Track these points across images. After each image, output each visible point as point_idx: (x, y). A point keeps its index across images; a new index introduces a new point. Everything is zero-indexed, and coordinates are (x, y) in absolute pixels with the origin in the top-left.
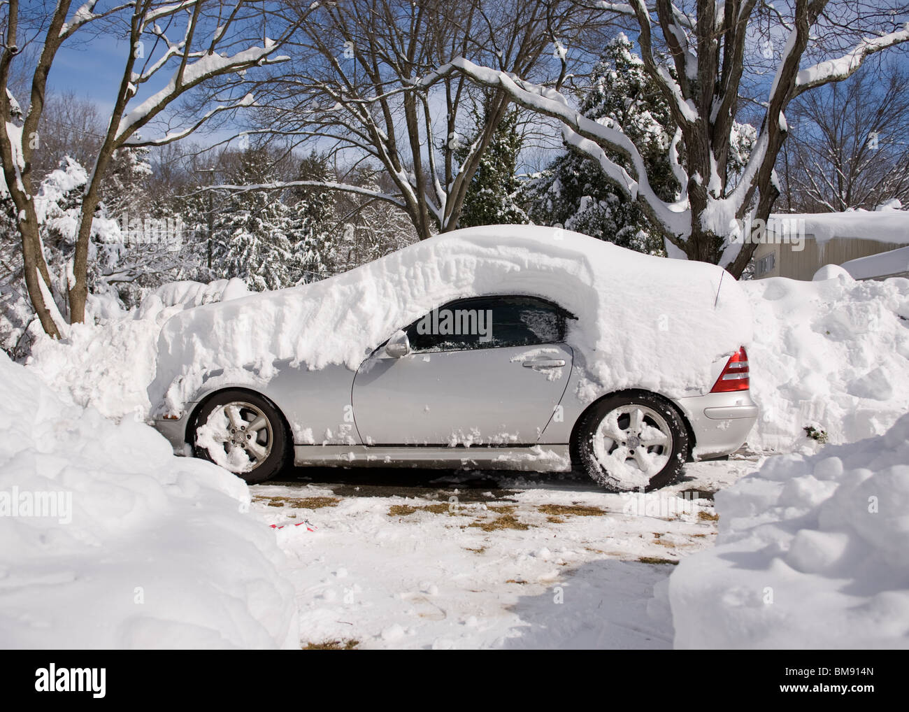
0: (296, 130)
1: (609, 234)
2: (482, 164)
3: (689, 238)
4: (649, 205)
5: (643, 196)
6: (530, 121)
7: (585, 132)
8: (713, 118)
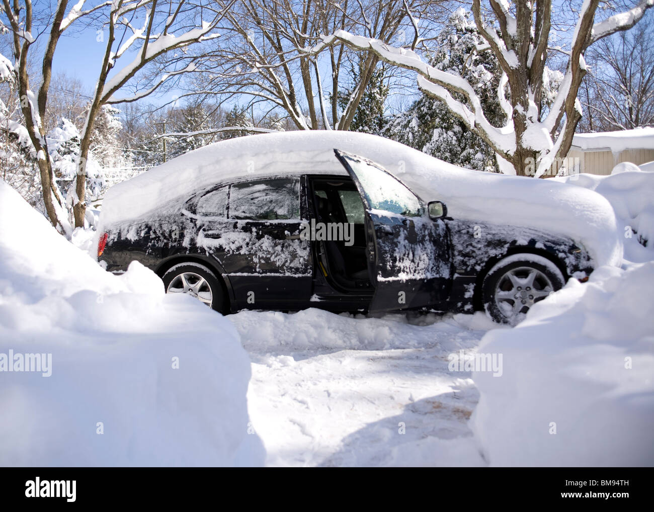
0: (223, 90)
1: (455, 155)
2: (359, 109)
3: (515, 153)
4: (484, 131)
5: (478, 124)
6: (393, 76)
7: (434, 79)
8: (529, 63)
